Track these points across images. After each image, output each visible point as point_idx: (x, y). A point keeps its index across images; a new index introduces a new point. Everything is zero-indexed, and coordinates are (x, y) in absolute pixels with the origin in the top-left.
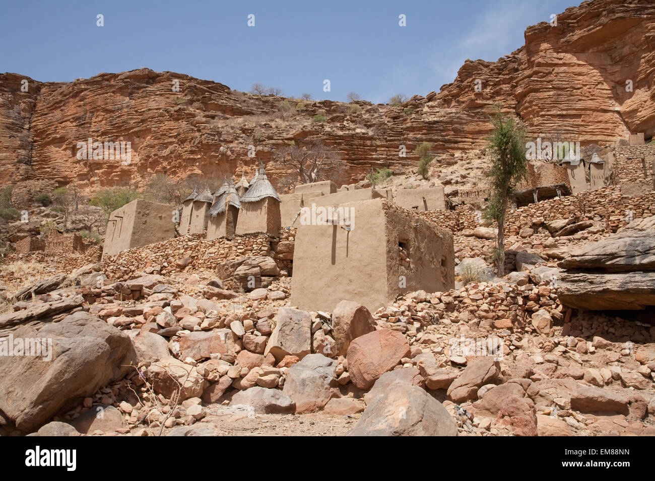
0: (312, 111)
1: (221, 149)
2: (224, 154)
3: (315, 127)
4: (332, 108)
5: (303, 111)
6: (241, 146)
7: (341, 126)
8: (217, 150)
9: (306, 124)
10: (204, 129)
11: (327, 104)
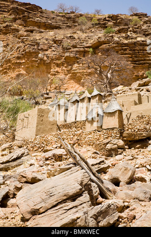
0: (103, 24)
1: (40, 55)
2: (41, 59)
3: (107, 38)
4: (118, 21)
5: (96, 24)
6: (54, 53)
7: (126, 36)
8: (37, 56)
9: (100, 35)
10: (26, 41)
11: (113, 18)
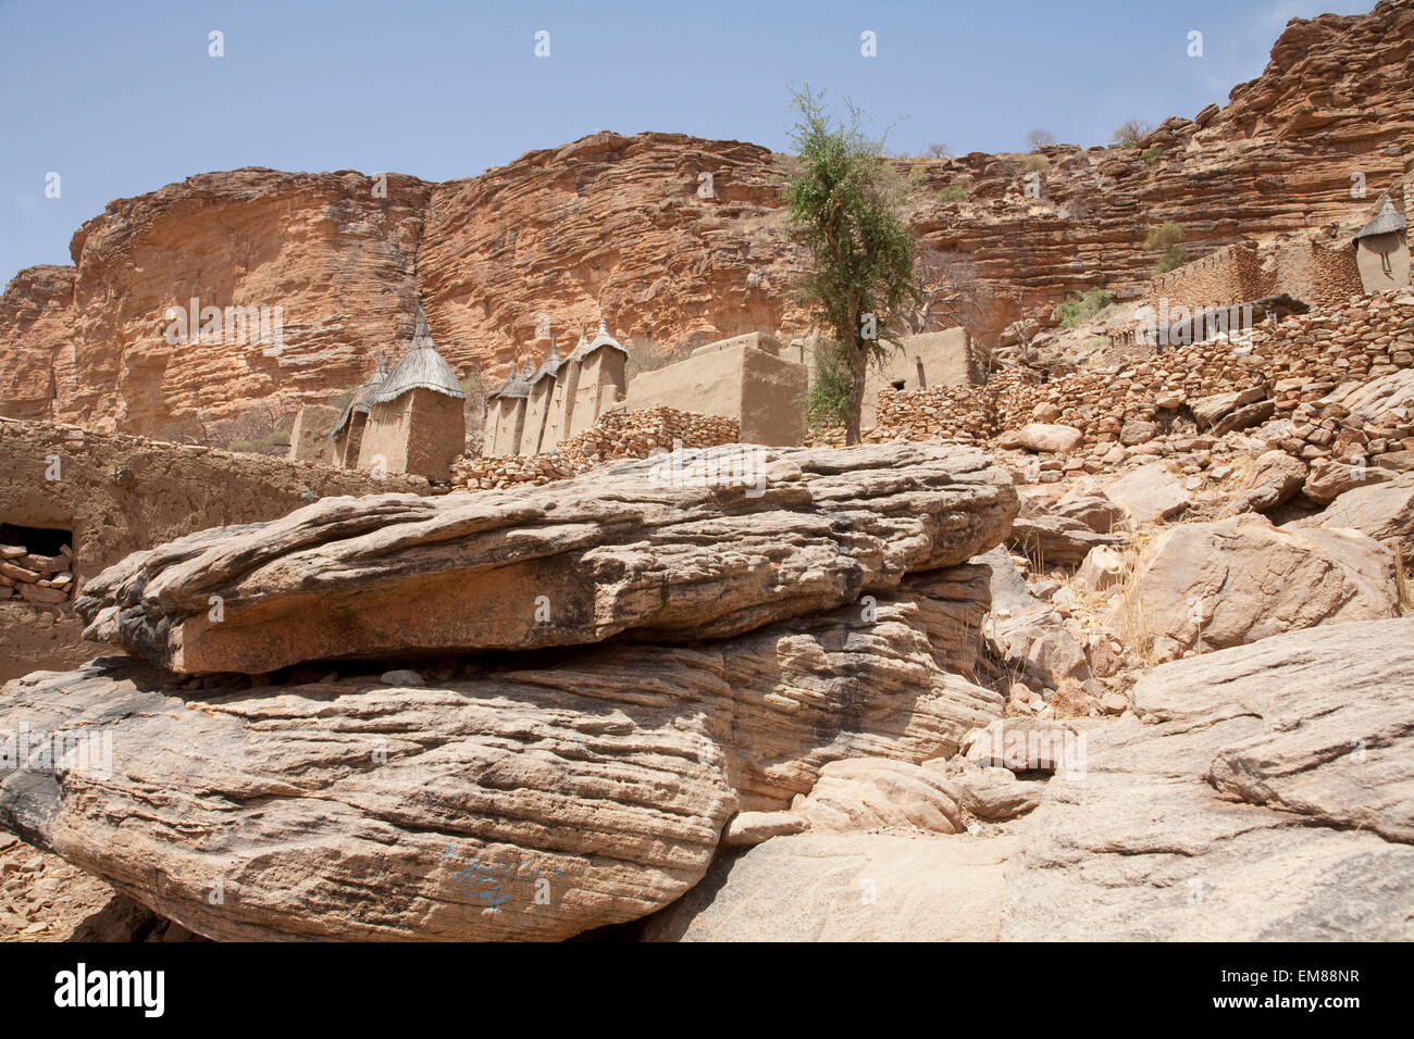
0: (944, 180)
1: (750, 277)
2: (755, 288)
3: (940, 214)
4: (987, 168)
5: (922, 183)
6: (790, 268)
7: (997, 205)
8: (742, 281)
9: (922, 209)
10: (715, 239)
11: (975, 161)
